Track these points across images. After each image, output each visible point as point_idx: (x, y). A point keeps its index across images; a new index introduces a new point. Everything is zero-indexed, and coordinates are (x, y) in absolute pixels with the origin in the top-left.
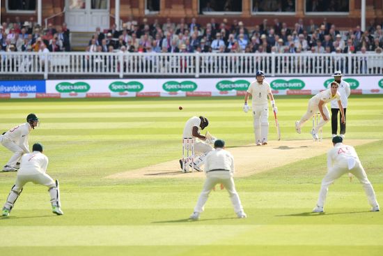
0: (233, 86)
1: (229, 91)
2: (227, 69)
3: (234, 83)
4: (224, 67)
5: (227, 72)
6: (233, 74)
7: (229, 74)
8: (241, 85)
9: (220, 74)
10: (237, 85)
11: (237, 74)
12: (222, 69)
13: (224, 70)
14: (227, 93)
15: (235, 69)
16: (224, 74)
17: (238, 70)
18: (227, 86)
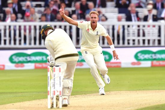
0: (29, 59)
1: (26, 64)
2: (20, 40)
3: (29, 55)
4: (17, 38)
5: (20, 44)
6: (28, 45)
7: (23, 45)
8: (38, 58)
9: (12, 46)
10: (33, 58)
11: (33, 45)
12: (15, 40)
13: (17, 42)
14: (23, 66)
15: (30, 40)
16: (17, 46)
17: (33, 41)
18: (21, 59)
